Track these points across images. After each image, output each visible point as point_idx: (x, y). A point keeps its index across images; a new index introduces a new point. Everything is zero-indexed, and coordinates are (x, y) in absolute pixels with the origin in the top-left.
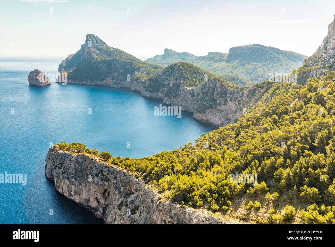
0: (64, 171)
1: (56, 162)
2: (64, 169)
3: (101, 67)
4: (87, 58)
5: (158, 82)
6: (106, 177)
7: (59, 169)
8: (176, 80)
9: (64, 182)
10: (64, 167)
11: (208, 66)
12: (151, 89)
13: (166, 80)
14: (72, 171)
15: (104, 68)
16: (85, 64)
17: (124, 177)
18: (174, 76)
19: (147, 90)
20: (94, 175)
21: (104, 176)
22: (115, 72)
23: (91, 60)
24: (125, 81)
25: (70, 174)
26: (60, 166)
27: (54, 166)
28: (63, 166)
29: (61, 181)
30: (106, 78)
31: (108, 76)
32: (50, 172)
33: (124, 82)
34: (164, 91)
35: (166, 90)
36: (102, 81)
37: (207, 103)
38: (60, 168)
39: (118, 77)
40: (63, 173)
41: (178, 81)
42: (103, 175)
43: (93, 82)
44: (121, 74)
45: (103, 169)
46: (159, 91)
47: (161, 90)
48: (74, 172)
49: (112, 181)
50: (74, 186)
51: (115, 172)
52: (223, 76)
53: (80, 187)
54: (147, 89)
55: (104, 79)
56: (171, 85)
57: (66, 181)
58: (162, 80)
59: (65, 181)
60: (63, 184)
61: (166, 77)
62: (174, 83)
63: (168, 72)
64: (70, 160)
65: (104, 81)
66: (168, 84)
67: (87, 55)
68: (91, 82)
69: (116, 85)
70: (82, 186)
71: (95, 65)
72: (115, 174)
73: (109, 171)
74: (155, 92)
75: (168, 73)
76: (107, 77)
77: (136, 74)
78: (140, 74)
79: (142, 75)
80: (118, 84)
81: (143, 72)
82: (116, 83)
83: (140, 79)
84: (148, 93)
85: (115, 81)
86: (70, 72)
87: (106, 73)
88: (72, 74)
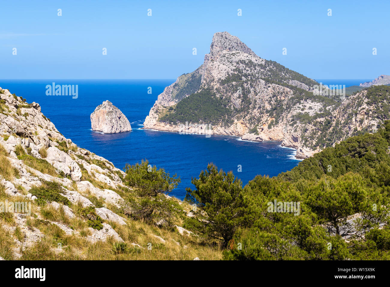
15: (234, 101)
22: (254, 108)
24: (274, 127)
30: (236, 121)
31: (242, 116)
33: (270, 130)
36: (229, 127)
39: (259, 120)
44: (267, 112)
55: (232, 123)
65: (232, 128)
69: (253, 134)
71: (218, 96)
76: (238, 119)
77: (295, 113)
78: (303, 112)
79: (307, 114)
80: (257, 133)
81: (310, 108)
82: (254, 131)
83: (301, 122)
84: (308, 149)
85: (253, 127)
86: (171, 109)
87: (237, 111)
88: (173, 112)
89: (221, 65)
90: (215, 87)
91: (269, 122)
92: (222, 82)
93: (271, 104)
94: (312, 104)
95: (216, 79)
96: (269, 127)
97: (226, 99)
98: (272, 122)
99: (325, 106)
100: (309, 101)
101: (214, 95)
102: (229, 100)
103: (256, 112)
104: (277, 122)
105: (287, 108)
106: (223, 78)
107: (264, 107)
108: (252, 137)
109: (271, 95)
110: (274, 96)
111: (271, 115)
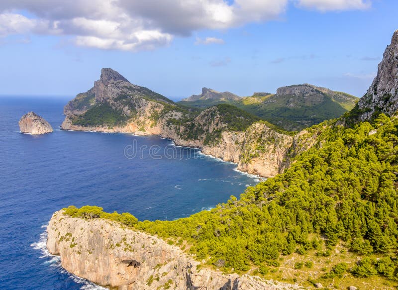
0: (73, 243)
1: (61, 232)
2: (73, 241)
3: (122, 109)
4: (103, 98)
5: (195, 128)
6: (130, 247)
7: (66, 241)
8: (217, 124)
9: (74, 258)
10: (74, 238)
11: (254, 108)
12: (186, 137)
13: (205, 125)
14: (85, 243)
15: (125, 111)
16: (100, 105)
17: (153, 244)
18: (214, 120)
19: (181, 138)
20: (115, 245)
21: (127, 245)
22: (140, 115)
23: (108, 101)
24: (154, 127)
25: (81, 247)
26: (68, 237)
27: (60, 237)
28: (73, 236)
29: (69, 256)
30: (128, 124)
31: (132, 120)
32: (54, 245)
33: (152, 129)
34: (202, 138)
35: (204, 136)
36: (124, 127)
37: (253, 152)
38: (68, 240)
39: (144, 123)
40: (72, 246)
41: (219, 127)
42: (125, 244)
43: (112, 128)
44: (149, 118)
45: (127, 237)
46: (196, 138)
47: (199, 137)
48: (87, 244)
49: (138, 251)
50: (87, 262)
51: (142, 240)
52: (271, 120)
53: (96, 261)
54: (181, 136)
55: (126, 124)
56: (211, 131)
57: (77, 255)
58: (199, 125)
59: (75, 256)
60: (72, 260)
61: (204, 121)
62: (214, 129)
63: (207, 115)
64: (82, 229)
65: (126, 128)
66: (207, 130)
67: (103, 95)
68: (109, 128)
69: (142, 131)
70: (98, 261)
71: (114, 108)
72: (142, 242)
73: (134, 239)
74: (192, 140)
75: (206, 117)
76: (130, 122)
77: (167, 119)
78: (172, 118)
79: (175, 119)
80: (144, 131)
81: (176, 115)
82: (142, 129)
83: (173, 124)
84: (183, 140)
85: (140, 127)
86: (81, 116)
87: (129, 118)
88: (82, 119)
89: (113, 89)
90: (111, 102)
91: (151, 124)
92: (115, 100)
93: (150, 113)
94: (176, 113)
95: (111, 98)
96: (151, 127)
97: (120, 110)
98: (153, 124)
99: (184, 115)
100: (174, 111)
101: (111, 107)
102: (122, 110)
103: (142, 119)
104: (156, 124)
105: (161, 116)
106: (116, 97)
107: (146, 115)
108: (142, 133)
109: (150, 108)
110: (152, 108)
111: (152, 120)
